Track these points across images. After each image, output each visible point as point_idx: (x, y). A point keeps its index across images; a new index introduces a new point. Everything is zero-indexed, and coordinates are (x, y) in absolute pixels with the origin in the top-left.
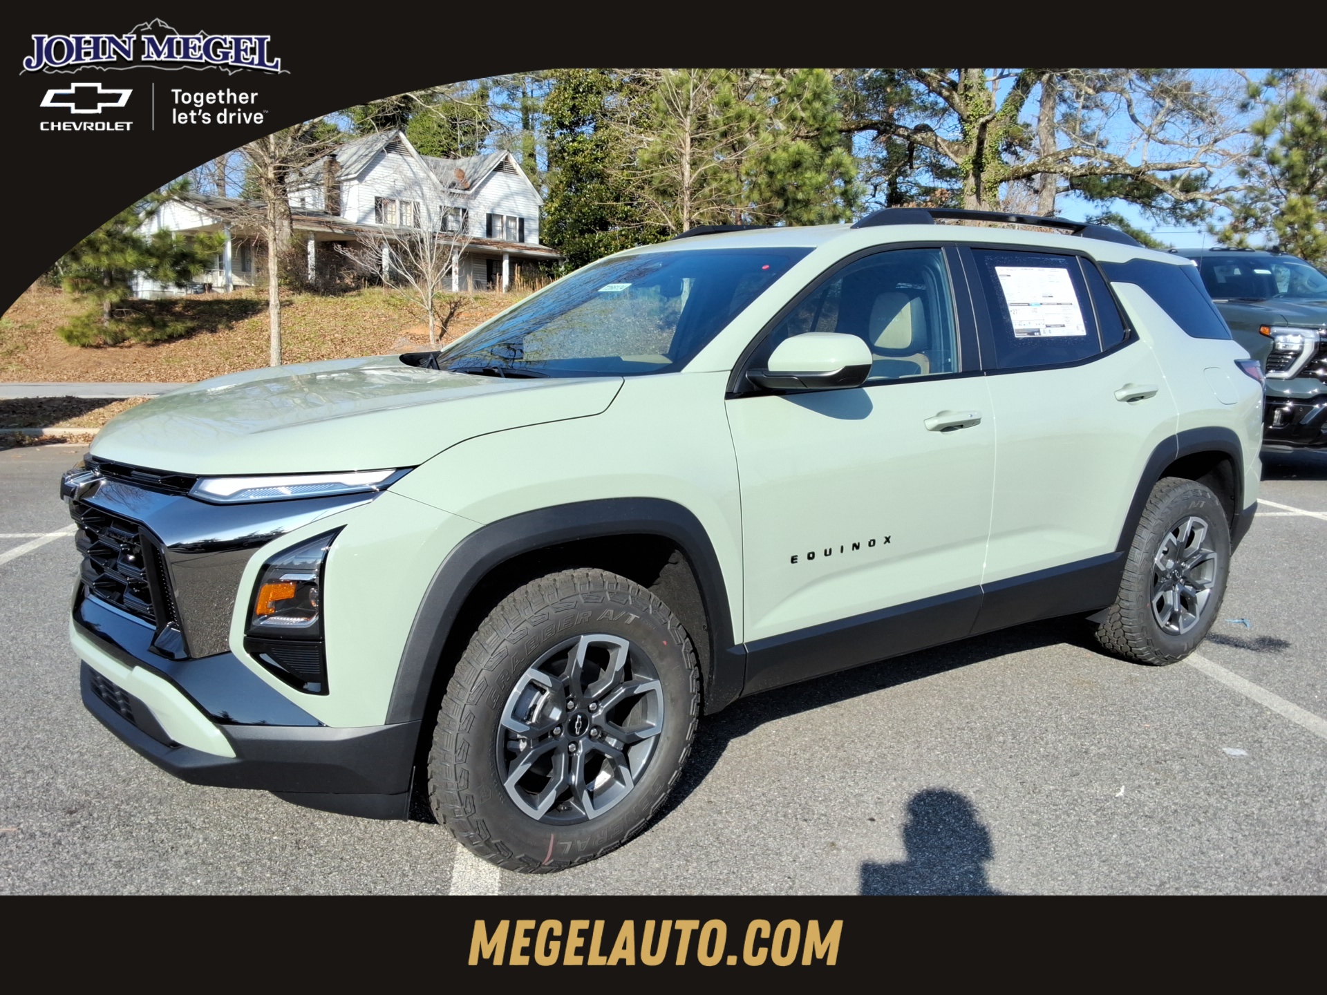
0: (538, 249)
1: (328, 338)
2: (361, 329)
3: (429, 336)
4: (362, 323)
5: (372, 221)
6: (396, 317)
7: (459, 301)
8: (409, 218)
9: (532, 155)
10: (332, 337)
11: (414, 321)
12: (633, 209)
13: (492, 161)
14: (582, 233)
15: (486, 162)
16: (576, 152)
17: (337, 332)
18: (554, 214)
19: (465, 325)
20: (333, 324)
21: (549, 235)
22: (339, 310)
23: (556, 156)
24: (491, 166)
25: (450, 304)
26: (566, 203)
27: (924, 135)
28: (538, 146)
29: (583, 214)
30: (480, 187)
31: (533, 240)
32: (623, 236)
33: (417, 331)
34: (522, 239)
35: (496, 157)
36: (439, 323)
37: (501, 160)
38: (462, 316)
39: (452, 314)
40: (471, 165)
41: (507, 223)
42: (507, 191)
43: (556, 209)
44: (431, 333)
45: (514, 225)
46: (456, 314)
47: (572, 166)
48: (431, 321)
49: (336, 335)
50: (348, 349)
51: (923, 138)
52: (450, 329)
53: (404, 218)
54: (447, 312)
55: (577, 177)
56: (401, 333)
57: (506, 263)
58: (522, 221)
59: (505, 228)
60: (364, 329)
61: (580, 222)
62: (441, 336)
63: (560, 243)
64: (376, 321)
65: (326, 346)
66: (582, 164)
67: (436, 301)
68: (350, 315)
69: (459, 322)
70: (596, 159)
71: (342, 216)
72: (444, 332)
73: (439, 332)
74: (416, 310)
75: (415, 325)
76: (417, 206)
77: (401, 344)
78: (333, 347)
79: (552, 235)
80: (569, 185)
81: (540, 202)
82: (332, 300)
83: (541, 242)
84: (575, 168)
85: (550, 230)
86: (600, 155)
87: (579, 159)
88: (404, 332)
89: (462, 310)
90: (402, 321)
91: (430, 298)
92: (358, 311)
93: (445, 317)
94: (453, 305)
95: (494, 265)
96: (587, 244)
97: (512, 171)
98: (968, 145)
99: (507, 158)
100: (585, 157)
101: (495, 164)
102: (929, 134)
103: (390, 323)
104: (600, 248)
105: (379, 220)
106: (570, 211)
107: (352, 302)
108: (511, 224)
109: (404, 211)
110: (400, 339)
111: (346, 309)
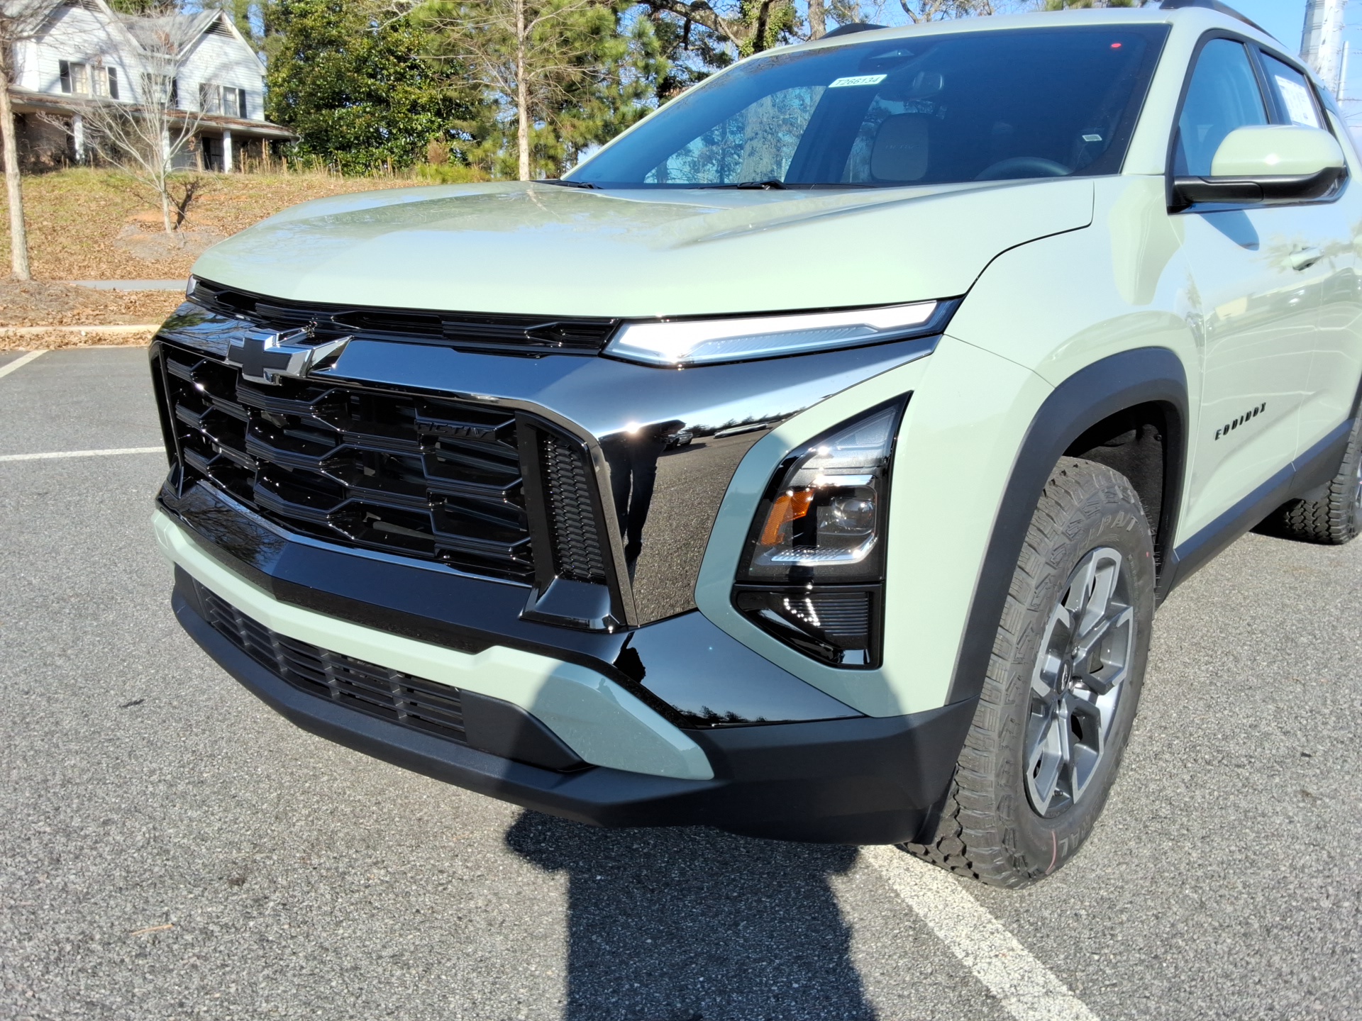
0: (263, 126)
1: (35, 226)
2: (76, 216)
3: (163, 223)
4: (76, 207)
5: (58, 90)
6: (119, 200)
7: (197, 182)
8: (103, 87)
9: (245, 17)
10: (40, 225)
11: (143, 205)
12: (378, 83)
13: (202, 21)
14: (318, 108)
15: (196, 22)
16: (304, 14)
17: (45, 219)
18: (282, 85)
19: (207, 210)
20: (38, 209)
21: (278, 110)
22: (44, 192)
23: (278, 18)
24: (202, 26)
25: (185, 185)
26: (296, 72)
27: (702, 13)
28: (254, 6)
29: (318, 86)
30: (191, 51)
31: (258, 116)
32: (368, 113)
33: (148, 217)
34: (243, 115)
35: (208, 16)
36: (175, 209)
37: (214, 20)
38: (201, 200)
39: (189, 197)
40: (177, 25)
41: (225, 95)
42: (224, 60)
43: (284, 80)
44: (166, 220)
45: (233, 98)
46: (193, 197)
47: (300, 30)
48: (165, 205)
49: (45, 223)
50: (62, 239)
51: (701, 17)
52: (188, 215)
53: (97, 86)
54: (183, 195)
55: (308, 44)
56: (127, 219)
57: (227, 143)
58: (242, 93)
59: (222, 102)
60: (80, 215)
61: (315, 95)
62: (179, 222)
63: (291, 120)
64: (93, 205)
65: (33, 236)
66: (312, 28)
67: (168, 181)
68: (60, 199)
69: (199, 207)
70: (329, 23)
71: (18, 83)
72: (181, 218)
73: (176, 218)
74: (143, 192)
75: (143, 210)
76: (112, 71)
77: (129, 233)
78: (43, 237)
79: (281, 110)
80: (297, 52)
81: (264, 72)
82: (34, 181)
83: (267, 118)
84: (304, 32)
85: (278, 104)
86: (333, 18)
87: (309, 22)
88: (131, 218)
89: (201, 193)
90: (127, 205)
91: (162, 177)
92: (69, 194)
93: (181, 201)
94: (189, 187)
95: (212, 144)
96: (325, 121)
97: (227, 34)
98: (748, 26)
99: (220, 19)
100: (315, 20)
101: (206, 24)
102: (708, 12)
103: (111, 208)
104: (341, 126)
105: (66, 88)
106: (302, 82)
107: (59, 183)
108: (231, 97)
109: (97, 78)
110: (126, 227)
111: (53, 191)
